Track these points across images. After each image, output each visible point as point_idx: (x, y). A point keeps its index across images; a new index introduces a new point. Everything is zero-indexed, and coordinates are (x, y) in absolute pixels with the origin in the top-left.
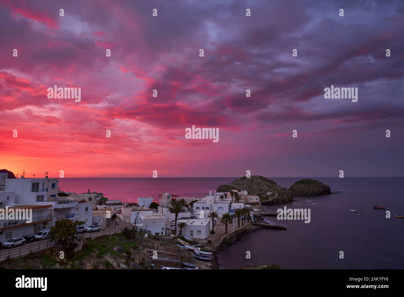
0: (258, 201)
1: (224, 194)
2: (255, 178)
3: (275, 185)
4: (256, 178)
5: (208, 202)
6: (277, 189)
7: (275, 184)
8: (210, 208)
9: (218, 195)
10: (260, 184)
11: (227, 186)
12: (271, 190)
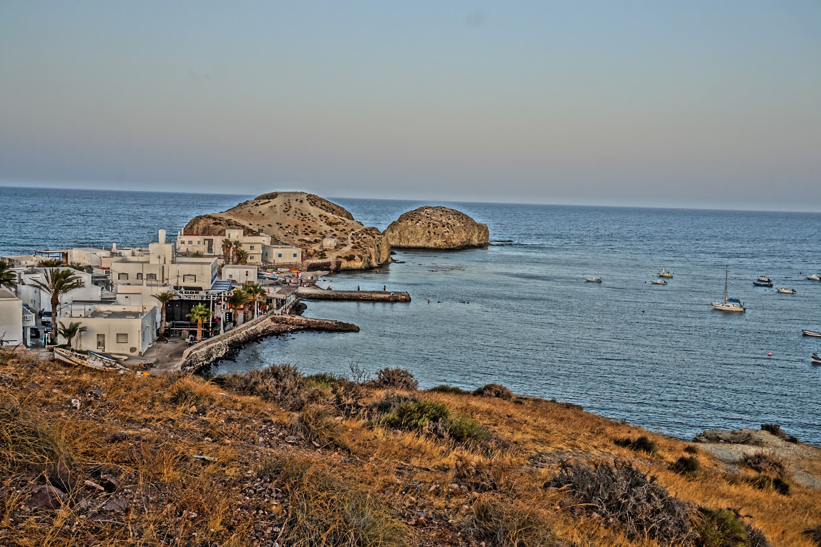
0: (298, 260)
1: (205, 240)
2: (297, 200)
3: (347, 221)
4: (300, 197)
5: (154, 261)
6: (352, 230)
7: (349, 216)
8: (159, 277)
9: (186, 243)
10: (308, 216)
11: (214, 219)
12: (335, 232)
